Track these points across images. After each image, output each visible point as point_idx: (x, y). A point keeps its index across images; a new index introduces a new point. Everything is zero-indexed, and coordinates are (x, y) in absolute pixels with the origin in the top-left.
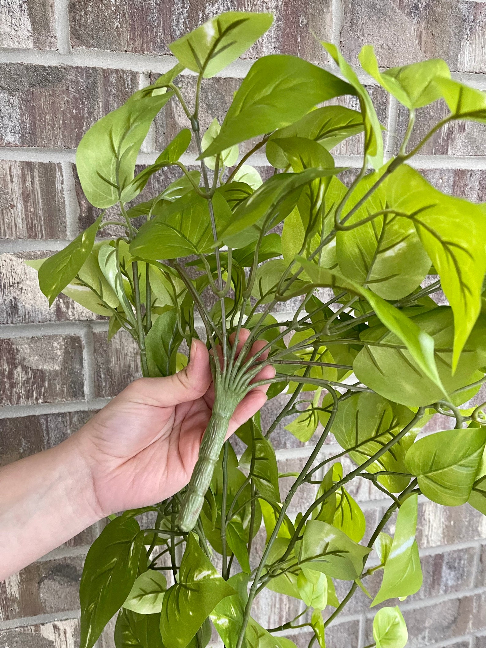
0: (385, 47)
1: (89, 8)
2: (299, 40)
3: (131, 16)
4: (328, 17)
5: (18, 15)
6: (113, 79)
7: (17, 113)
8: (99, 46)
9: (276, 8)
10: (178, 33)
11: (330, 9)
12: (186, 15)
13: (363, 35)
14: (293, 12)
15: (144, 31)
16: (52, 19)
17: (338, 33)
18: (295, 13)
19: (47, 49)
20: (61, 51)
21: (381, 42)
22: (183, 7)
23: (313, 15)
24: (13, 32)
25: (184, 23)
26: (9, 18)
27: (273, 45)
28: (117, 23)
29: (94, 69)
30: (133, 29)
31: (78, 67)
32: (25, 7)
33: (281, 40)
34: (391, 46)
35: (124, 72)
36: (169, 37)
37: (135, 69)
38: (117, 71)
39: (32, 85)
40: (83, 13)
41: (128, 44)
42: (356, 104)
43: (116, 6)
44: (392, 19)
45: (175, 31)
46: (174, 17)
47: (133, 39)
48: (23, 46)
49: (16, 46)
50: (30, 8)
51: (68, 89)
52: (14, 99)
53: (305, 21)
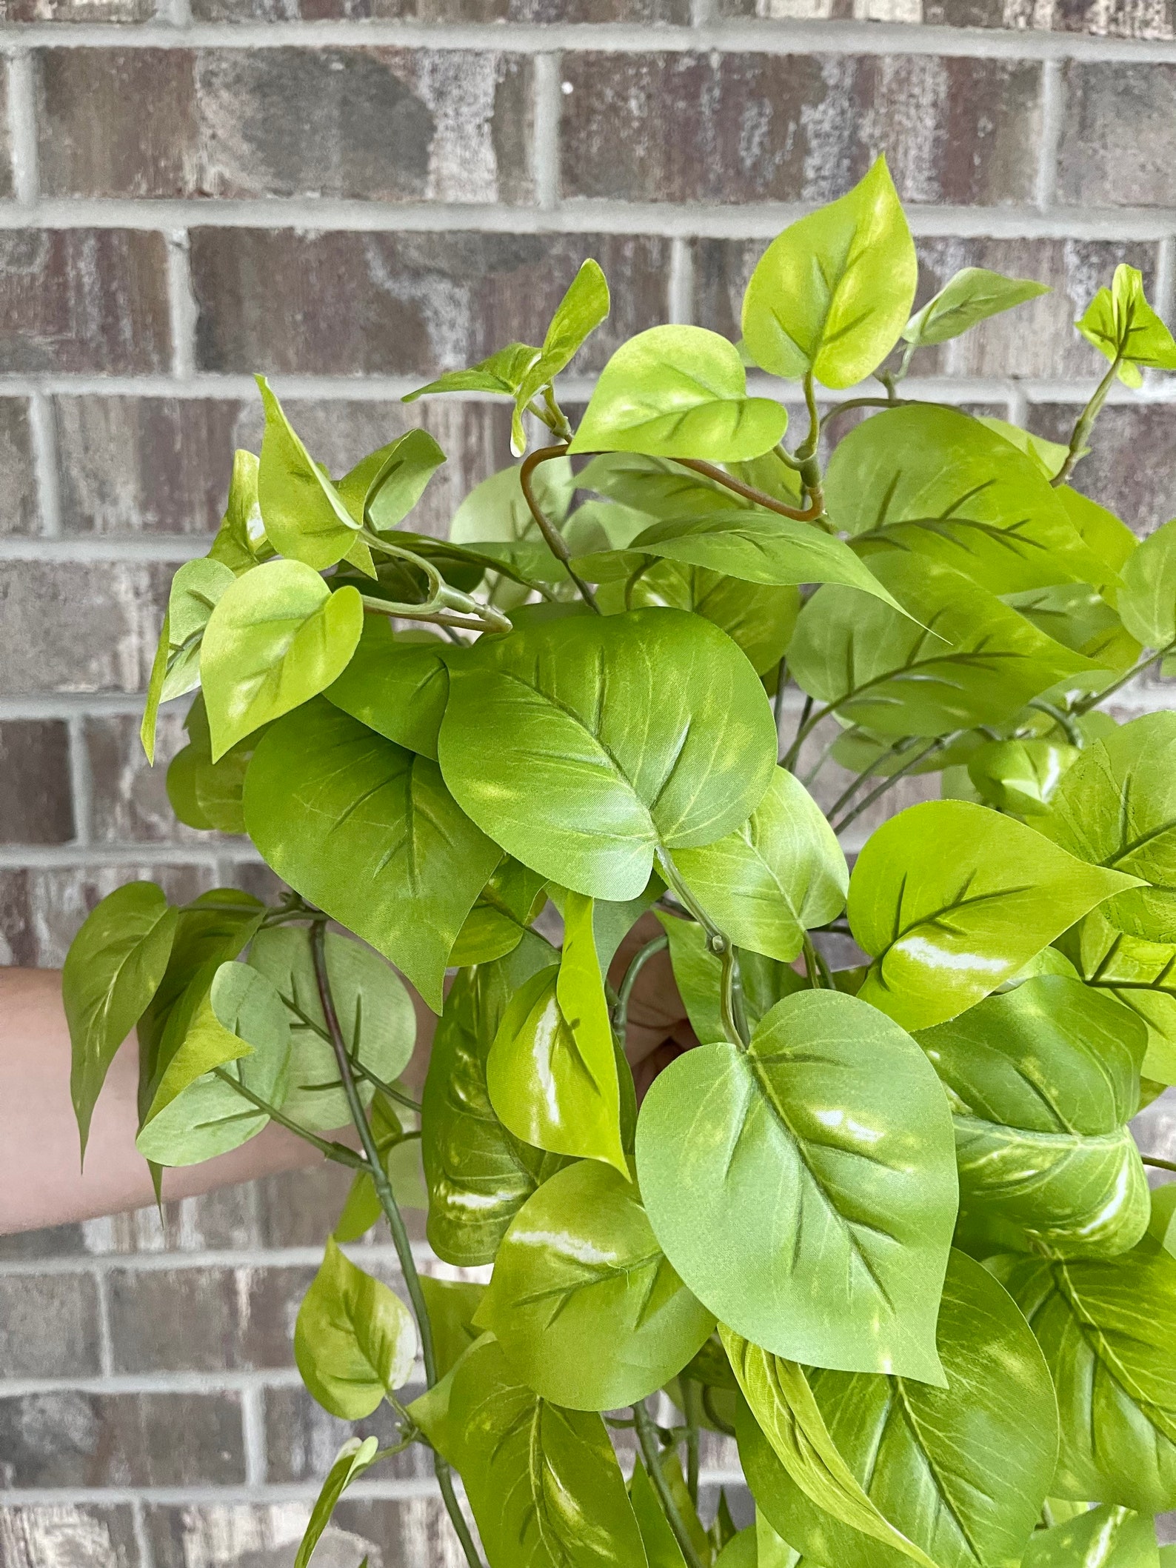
0: (1150, 167)
1: (594, 127)
2: (977, 161)
3: (667, 137)
4: (1034, 117)
5: (474, 142)
6: (628, 251)
7: (463, 318)
8: (607, 193)
9: (935, 105)
10: (748, 162)
11: (1040, 101)
12: (764, 129)
13: (1105, 147)
14: (965, 112)
15: (689, 160)
16: (529, 150)
17: (1054, 146)
18: (971, 113)
19: (520, 202)
20: (543, 205)
21: (1142, 159)
22: (761, 114)
23: (1005, 114)
24: (465, 175)
25: (761, 144)
26: (459, 151)
27: (926, 174)
28: (640, 151)
29: (598, 236)
30: (669, 160)
31: (569, 234)
32: (487, 128)
33: (942, 163)
34: (1163, 166)
35: (648, 237)
36: (731, 172)
37: (668, 231)
38: (636, 237)
39: (492, 268)
40: (583, 135)
41: (658, 188)
42: (1090, 278)
43: (641, 119)
44: (1164, 115)
45: (742, 160)
46: (743, 134)
47: (668, 178)
48: (480, 198)
49: (468, 198)
50: (496, 131)
51: (550, 272)
52: (463, 294)
53: (990, 126)
